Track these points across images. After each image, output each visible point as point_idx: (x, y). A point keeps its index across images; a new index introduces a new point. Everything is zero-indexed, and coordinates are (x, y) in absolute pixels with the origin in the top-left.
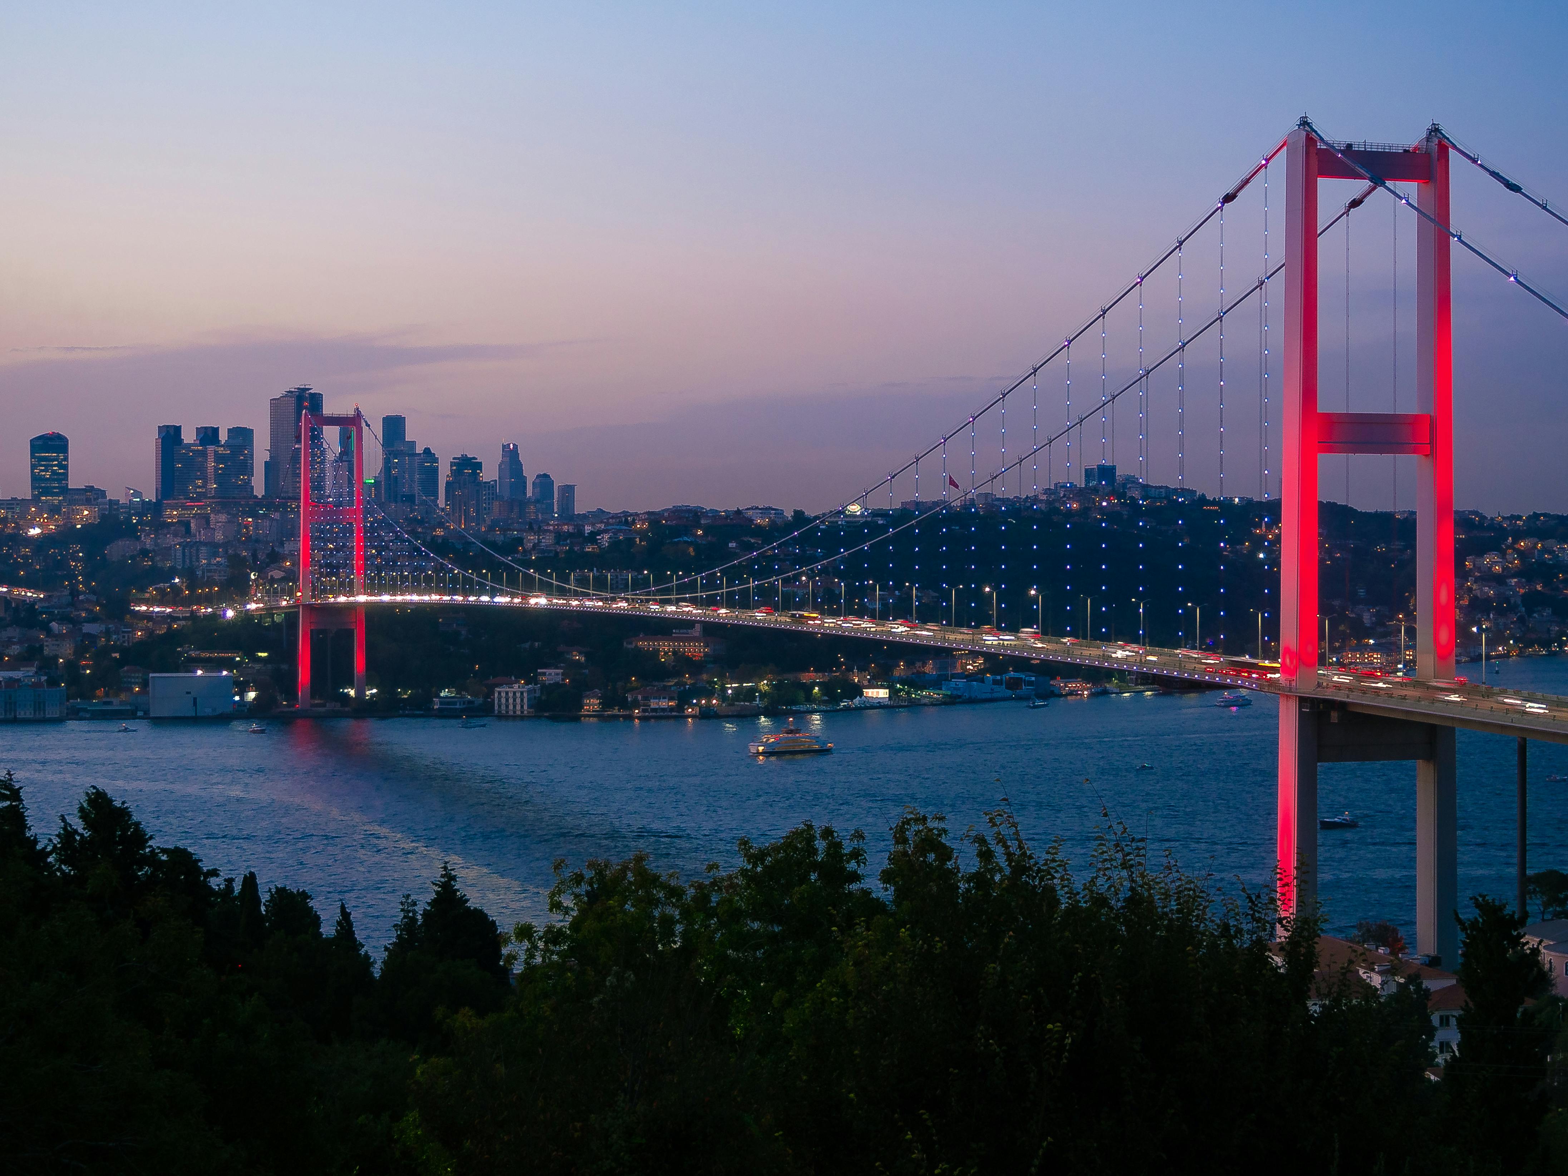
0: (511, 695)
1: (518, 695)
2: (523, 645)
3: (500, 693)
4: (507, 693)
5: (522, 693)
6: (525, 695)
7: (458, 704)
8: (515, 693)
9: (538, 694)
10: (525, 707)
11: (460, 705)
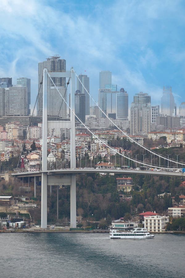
0: (153, 221)
1: (157, 221)
2: (161, 195)
3: (147, 220)
4: (151, 220)
5: (159, 221)
6: (161, 221)
7: (125, 226)
8: (155, 220)
9: (167, 221)
10: (161, 228)
11: (126, 226)
